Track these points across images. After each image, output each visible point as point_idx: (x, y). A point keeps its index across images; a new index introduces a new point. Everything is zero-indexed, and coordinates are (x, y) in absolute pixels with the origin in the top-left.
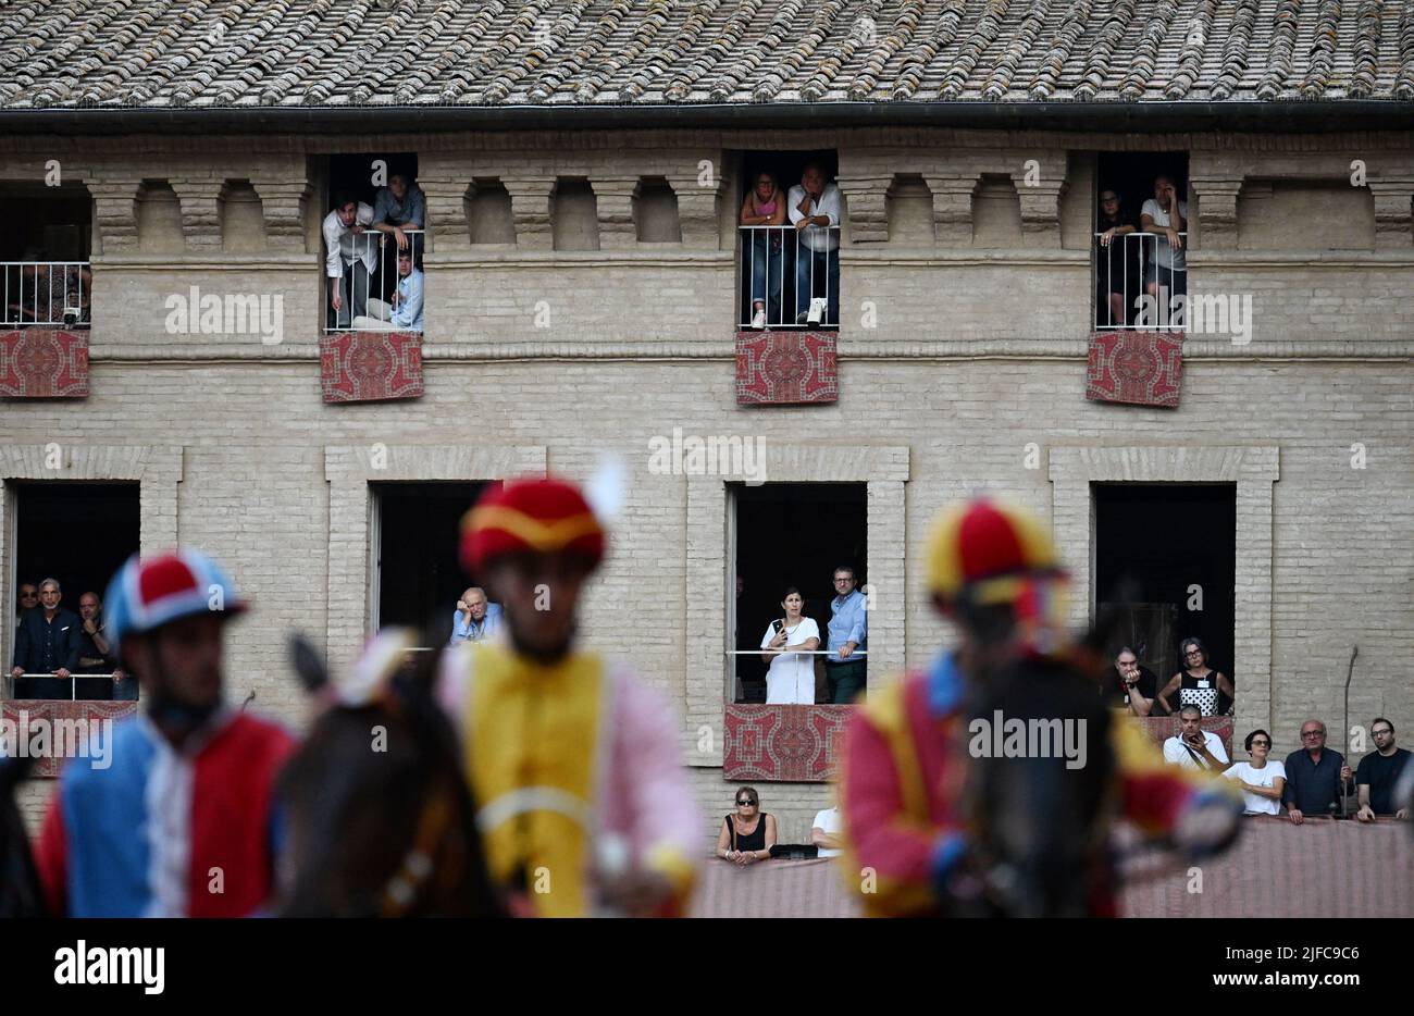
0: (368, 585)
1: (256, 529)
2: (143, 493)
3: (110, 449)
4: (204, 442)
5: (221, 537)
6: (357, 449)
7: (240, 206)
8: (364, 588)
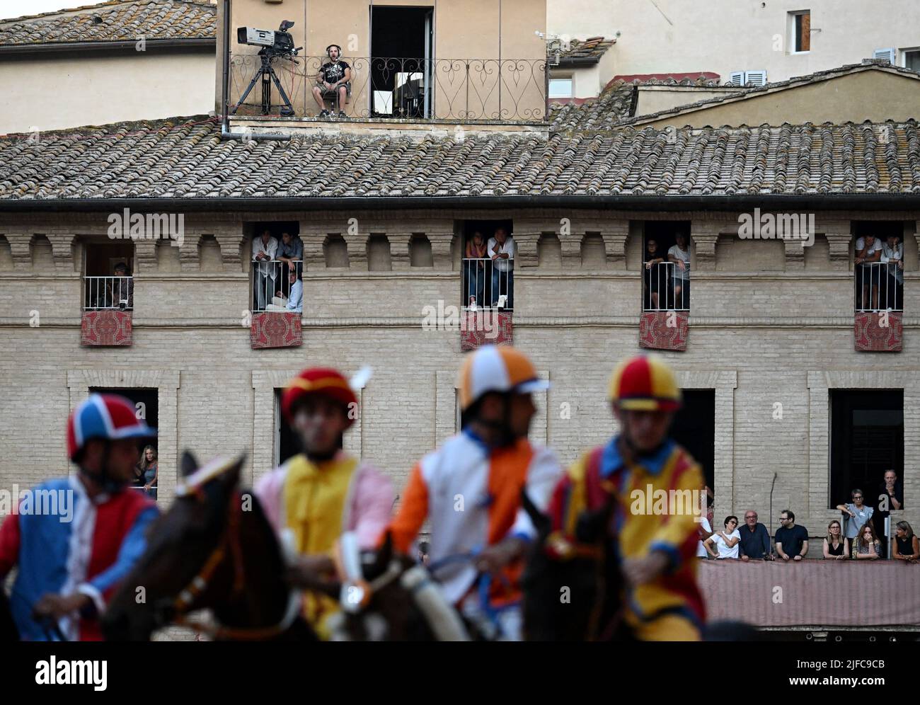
0: (274, 441)
1: (217, 412)
2: (159, 395)
3: (143, 372)
4: (191, 368)
5: (199, 417)
6: (269, 372)
7: (209, 248)
8: (272, 442)
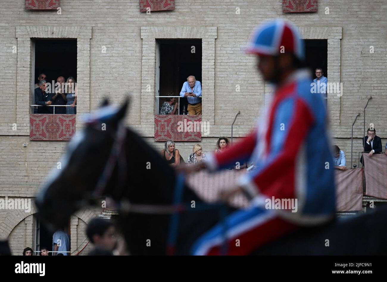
0: (155, 75)
1: (117, 55)
2: (78, 43)
3: (67, 27)
4: (99, 25)
5: (105, 58)
6: (152, 27)
8: (154, 75)
